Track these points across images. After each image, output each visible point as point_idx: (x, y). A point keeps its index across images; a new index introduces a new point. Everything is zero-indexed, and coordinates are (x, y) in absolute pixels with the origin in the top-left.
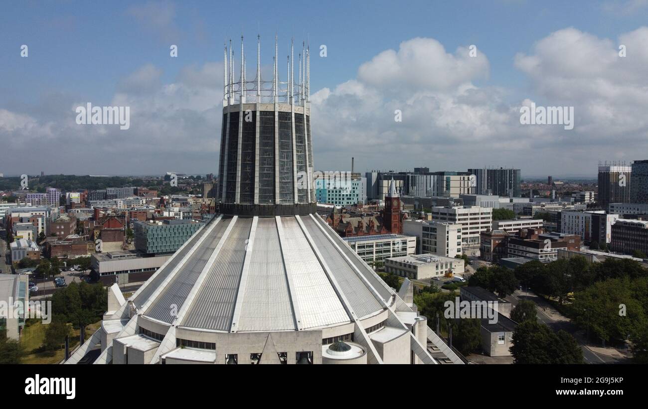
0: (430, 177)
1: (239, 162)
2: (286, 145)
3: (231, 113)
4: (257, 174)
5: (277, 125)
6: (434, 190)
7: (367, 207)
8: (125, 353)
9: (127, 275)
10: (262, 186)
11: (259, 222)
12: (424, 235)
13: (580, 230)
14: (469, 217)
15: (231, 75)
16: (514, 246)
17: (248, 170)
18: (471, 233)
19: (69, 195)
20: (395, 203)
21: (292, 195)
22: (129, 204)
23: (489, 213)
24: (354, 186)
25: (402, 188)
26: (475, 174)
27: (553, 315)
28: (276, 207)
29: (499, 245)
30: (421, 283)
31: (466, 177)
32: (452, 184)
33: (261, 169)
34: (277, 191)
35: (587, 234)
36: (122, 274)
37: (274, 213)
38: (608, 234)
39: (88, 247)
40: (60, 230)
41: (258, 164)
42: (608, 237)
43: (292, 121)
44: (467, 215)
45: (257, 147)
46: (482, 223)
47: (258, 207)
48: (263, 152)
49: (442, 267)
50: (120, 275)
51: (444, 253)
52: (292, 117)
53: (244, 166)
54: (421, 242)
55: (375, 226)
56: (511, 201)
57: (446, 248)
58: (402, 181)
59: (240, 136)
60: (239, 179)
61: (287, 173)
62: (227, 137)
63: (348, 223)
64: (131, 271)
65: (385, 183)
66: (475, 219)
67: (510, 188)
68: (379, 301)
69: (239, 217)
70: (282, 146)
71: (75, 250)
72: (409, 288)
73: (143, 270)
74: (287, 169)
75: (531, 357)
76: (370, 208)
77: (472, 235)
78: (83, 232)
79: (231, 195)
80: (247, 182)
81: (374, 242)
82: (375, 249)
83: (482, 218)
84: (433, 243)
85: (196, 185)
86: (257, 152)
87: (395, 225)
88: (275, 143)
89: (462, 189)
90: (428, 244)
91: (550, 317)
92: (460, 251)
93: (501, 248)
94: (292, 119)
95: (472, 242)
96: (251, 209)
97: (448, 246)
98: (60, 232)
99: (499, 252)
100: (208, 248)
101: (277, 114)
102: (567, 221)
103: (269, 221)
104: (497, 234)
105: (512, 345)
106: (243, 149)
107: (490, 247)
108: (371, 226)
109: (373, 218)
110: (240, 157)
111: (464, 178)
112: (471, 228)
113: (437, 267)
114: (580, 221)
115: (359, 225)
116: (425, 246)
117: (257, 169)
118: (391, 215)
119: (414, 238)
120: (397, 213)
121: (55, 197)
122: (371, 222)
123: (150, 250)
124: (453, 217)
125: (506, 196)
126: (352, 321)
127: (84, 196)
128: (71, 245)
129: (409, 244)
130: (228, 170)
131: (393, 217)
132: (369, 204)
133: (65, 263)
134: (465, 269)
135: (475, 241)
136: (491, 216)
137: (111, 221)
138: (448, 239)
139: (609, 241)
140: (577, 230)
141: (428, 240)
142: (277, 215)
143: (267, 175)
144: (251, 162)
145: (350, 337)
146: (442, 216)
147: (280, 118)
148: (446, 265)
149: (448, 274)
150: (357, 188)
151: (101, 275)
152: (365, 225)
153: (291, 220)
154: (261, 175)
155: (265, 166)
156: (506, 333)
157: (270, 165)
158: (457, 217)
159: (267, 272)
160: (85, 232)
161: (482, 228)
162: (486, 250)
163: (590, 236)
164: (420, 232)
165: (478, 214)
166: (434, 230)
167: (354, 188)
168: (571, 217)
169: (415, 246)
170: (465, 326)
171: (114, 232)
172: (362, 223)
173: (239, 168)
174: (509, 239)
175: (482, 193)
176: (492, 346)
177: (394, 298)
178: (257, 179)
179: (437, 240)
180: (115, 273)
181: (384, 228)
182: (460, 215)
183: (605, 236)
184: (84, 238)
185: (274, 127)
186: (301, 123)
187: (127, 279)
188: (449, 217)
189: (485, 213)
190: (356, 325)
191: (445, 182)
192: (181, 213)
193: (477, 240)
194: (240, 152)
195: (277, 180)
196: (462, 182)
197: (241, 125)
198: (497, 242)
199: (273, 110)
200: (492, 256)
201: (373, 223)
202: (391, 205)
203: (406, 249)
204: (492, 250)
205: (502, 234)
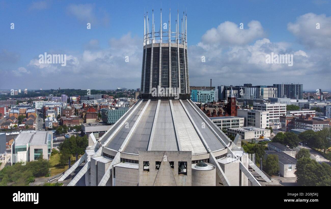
0: (252, 89)
1: (151, 73)
2: (175, 64)
3: (147, 49)
4: (160, 79)
5: (170, 54)
6: (254, 96)
7: (218, 103)
8: (96, 164)
9: (98, 134)
10: (162, 84)
11: (161, 103)
12: (248, 117)
14: (273, 108)
15: (147, 30)
16: (299, 123)
17: (156, 77)
18: (274, 117)
19: (72, 98)
20: (233, 100)
22: (99, 102)
23: (285, 107)
24: (212, 93)
25: (237, 95)
26: (277, 87)
27: (320, 158)
29: (290, 123)
30: (247, 141)
31: (272, 89)
32: (264, 92)
33: (162, 76)
36: (96, 133)
39: (80, 121)
40: (67, 113)
41: (161, 74)
43: (178, 52)
44: (272, 107)
45: (160, 65)
46: (280, 112)
48: (163, 68)
49: (258, 133)
51: (259, 126)
52: (178, 50)
53: (153, 75)
54: (247, 121)
56: (297, 101)
57: (261, 124)
58: (237, 91)
59: (152, 59)
60: (151, 81)
61: (175, 78)
62: (146, 60)
63: (208, 111)
64: (100, 132)
65: (228, 92)
66: (277, 109)
67: (297, 94)
68: (223, 144)
69: (151, 100)
70: (173, 65)
71: (75, 122)
72: (239, 139)
74: (175, 76)
75: (306, 176)
76: (220, 104)
78: (78, 114)
79: (147, 89)
80: (155, 83)
81: (222, 120)
82: (222, 123)
83: (281, 109)
84: (253, 121)
85: (132, 93)
86: (160, 67)
87: (233, 112)
88: (169, 63)
89: (270, 95)
90: (251, 121)
91: (319, 160)
92: (268, 125)
93: (291, 125)
94: (178, 51)
95: (275, 122)
97: (261, 123)
98: (67, 114)
99: (290, 126)
101: (170, 48)
102: (329, 111)
103: (166, 102)
104: (289, 117)
105: (296, 170)
106: (153, 66)
107: (285, 124)
108: (220, 112)
109: (221, 109)
110: (151, 70)
111: (271, 89)
112: (274, 114)
113: (255, 133)
115: (213, 112)
116: (249, 123)
117: (160, 76)
118: (231, 107)
119: (243, 118)
120: (234, 106)
121: (65, 99)
123: (109, 122)
124: (264, 108)
125: (295, 98)
126: (208, 152)
127: (78, 98)
128: (72, 120)
129: (240, 122)
130: (146, 77)
131: (232, 108)
132: (219, 102)
133: (69, 128)
134: (271, 135)
136: (286, 108)
137: (91, 109)
138: (261, 119)
141: (251, 120)
142: (170, 99)
143: (165, 79)
144: (157, 73)
145: (207, 161)
146: (258, 108)
147: (172, 50)
148: (260, 132)
149: (261, 137)
150: (213, 94)
151: (86, 133)
152: (217, 112)
153: (178, 102)
154: (162, 79)
155: (164, 75)
156: (292, 165)
157: (167, 74)
158: (267, 109)
159: (165, 127)
161: (280, 114)
164: (247, 115)
165: (279, 107)
166: (254, 114)
167: (211, 94)
169: (244, 123)
170: (270, 161)
171: (92, 114)
172: (215, 111)
173: (151, 76)
174: (296, 120)
175: (281, 97)
176: (285, 172)
177: (231, 144)
178: (160, 81)
179: (255, 119)
181: (227, 113)
182: (268, 107)
184: (78, 117)
185: (169, 55)
186: (182, 53)
187: (98, 136)
188: (262, 108)
189: (282, 107)
190: (210, 155)
191: (260, 91)
192: (124, 105)
193: (278, 121)
194: (152, 68)
195: (170, 82)
196: (270, 91)
197: (152, 54)
198: (289, 121)
199: (168, 46)
200: (286, 128)
201: (221, 111)
202: (231, 102)
203: (238, 124)
204: (286, 125)
205: (292, 117)
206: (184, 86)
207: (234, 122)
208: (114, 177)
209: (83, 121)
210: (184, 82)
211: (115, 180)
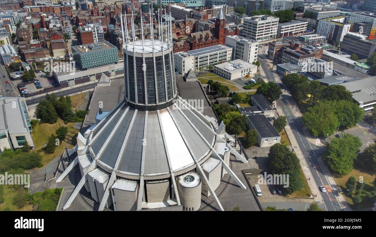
1: (136, 84)
2: (161, 74)
3: (128, 56)
4: (146, 90)
5: (155, 65)
7: (205, 10)
9: (74, 81)
10: (149, 96)
11: (149, 114)
12: (237, 47)
13: (327, 32)
14: (265, 25)
16: (286, 55)
17: (141, 87)
18: (264, 34)
20: (222, 23)
21: (165, 98)
23: (277, 21)
27: (296, 112)
28: (157, 106)
29: (278, 51)
30: (232, 84)
33: (148, 88)
34: (157, 98)
35: (330, 35)
36: (71, 81)
37: (156, 109)
38: (342, 36)
39: (45, 52)
40: (24, 35)
41: (146, 85)
42: (342, 37)
43: (163, 60)
44: (264, 24)
45: (145, 77)
47: (148, 107)
48: (148, 79)
49: (245, 72)
50: (70, 82)
51: (247, 60)
52: (163, 58)
53: (138, 86)
54: (235, 51)
55: (210, 37)
59: (135, 69)
60: (136, 92)
61: (162, 88)
63: (194, 37)
64: (75, 79)
66: (268, 25)
68: (208, 146)
69: (138, 110)
70: (158, 75)
71: (39, 55)
72: (224, 128)
73: (82, 78)
74: (162, 85)
77: (265, 36)
78: (39, 39)
79: (133, 99)
80: (141, 93)
81: (208, 54)
82: (209, 58)
83: (272, 25)
84: (242, 52)
86: (145, 79)
87: (221, 36)
88: (154, 75)
91: (294, 114)
92: (256, 57)
93: (279, 53)
95: (265, 39)
96: (144, 108)
97: (249, 55)
99: (278, 55)
100: (124, 127)
101: (154, 59)
102: (321, 26)
103: (154, 113)
104: (278, 45)
105: (269, 152)
106: (137, 77)
107: (273, 52)
108: (207, 37)
109: (209, 32)
110: (136, 81)
112: (265, 32)
113: (242, 72)
114: (328, 28)
115: (200, 38)
116: (237, 53)
117: (146, 88)
118: (219, 30)
119: (231, 49)
120: (223, 29)
122: (207, 34)
123: (84, 67)
124: (255, 26)
126: (195, 163)
128: (35, 52)
129: (228, 53)
130: (130, 85)
134: (257, 70)
135: (266, 38)
136: (278, 23)
137: (55, 36)
138: (250, 51)
139: (342, 40)
140: (326, 32)
141: (239, 50)
142: (158, 109)
143: (151, 91)
144: (142, 84)
147: (156, 60)
148: (247, 70)
149: (247, 76)
151: (60, 83)
152: (204, 36)
153: (165, 111)
154: (148, 91)
155: (150, 86)
156: (269, 138)
157: (153, 85)
158: (258, 26)
159: (155, 143)
160: (40, 38)
161: (271, 30)
162: (271, 53)
163: (332, 37)
164: (235, 45)
165: (270, 23)
166: (243, 45)
168: (324, 24)
169: (232, 53)
171: (58, 43)
172: (202, 36)
173: (136, 87)
174: (284, 50)
176: (262, 143)
178: (146, 93)
179: (244, 51)
180: (67, 81)
181: (215, 38)
182: (259, 25)
183: (340, 38)
184: (40, 42)
185: (153, 65)
187: (74, 83)
189: (274, 22)
190: (197, 165)
193: (268, 38)
194: (136, 78)
195: (157, 93)
197: (135, 64)
198: (278, 49)
199: (152, 57)
200: (273, 57)
201: (208, 35)
202: (219, 24)
203: (226, 56)
204: (274, 54)
205: (281, 45)
206: (171, 91)
207: (221, 54)
208: (114, 195)
209: (49, 52)
210: (171, 87)
211: (114, 197)
